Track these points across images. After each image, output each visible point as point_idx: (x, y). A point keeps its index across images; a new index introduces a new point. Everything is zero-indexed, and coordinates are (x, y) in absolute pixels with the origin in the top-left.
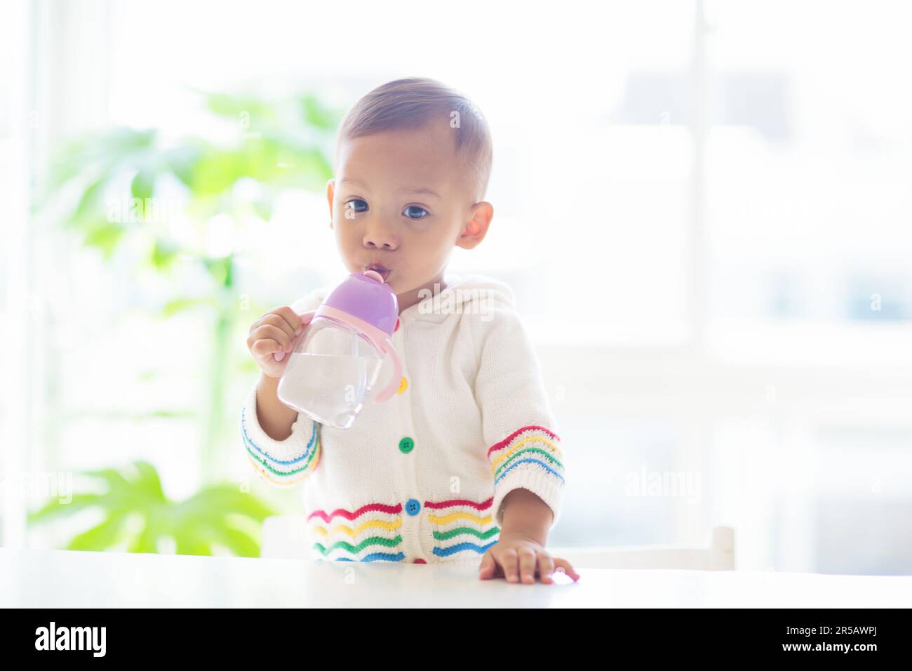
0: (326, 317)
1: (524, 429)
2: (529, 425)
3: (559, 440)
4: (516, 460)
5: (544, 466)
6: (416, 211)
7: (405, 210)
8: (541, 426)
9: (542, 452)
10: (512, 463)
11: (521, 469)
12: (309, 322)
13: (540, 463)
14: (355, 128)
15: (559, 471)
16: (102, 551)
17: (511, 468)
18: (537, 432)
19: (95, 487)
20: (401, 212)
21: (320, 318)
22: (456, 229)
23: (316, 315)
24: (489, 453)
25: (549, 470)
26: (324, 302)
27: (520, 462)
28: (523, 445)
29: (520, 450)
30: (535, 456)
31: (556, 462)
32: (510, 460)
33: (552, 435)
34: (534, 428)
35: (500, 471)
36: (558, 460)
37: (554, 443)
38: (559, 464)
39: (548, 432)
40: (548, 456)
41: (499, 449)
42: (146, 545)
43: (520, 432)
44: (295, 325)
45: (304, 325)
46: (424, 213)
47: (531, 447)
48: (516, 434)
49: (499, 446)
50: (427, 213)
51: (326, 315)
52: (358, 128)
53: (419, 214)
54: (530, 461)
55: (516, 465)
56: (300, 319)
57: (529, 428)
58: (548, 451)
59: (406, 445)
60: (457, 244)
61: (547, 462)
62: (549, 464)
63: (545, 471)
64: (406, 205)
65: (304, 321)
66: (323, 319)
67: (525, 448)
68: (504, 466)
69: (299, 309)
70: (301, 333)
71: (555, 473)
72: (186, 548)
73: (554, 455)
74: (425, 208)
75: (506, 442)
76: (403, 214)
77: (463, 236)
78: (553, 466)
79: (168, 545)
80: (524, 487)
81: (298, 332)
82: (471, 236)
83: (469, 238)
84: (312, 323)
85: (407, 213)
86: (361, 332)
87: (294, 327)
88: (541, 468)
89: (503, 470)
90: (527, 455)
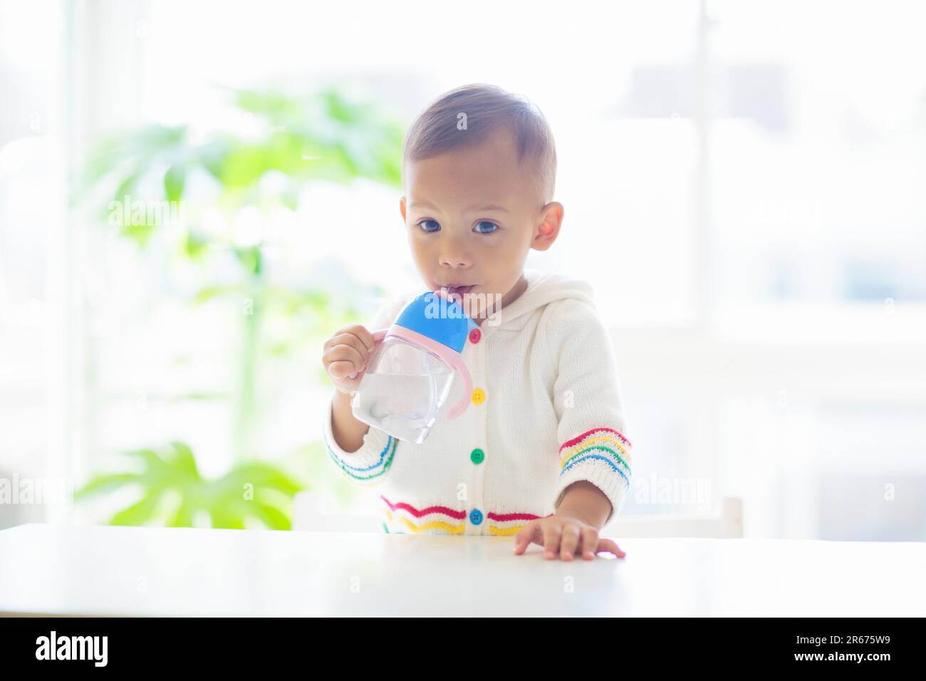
0: (396, 336)
1: (598, 430)
2: (603, 427)
3: (630, 444)
4: (585, 455)
5: (611, 463)
6: (487, 226)
7: (477, 225)
8: (614, 429)
9: (612, 452)
10: (581, 457)
11: (588, 463)
12: (383, 340)
13: (607, 460)
14: (418, 149)
15: (625, 472)
16: (140, 525)
17: (579, 461)
18: (609, 433)
19: (133, 466)
20: (471, 230)
21: (391, 338)
22: (529, 234)
23: (388, 333)
24: (561, 450)
25: (615, 469)
26: (395, 321)
27: (588, 457)
28: (594, 443)
29: (590, 446)
30: (604, 454)
31: (623, 463)
32: (579, 454)
33: (624, 440)
34: (607, 430)
35: (568, 463)
36: (626, 462)
37: (625, 447)
38: (626, 466)
39: (620, 436)
40: (616, 456)
41: (571, 446)
42: (183, 519)
43: (593, 432)
44: (368, 344)
45: (378, 342)
46: (495, 228)
47: (601, 445)
48: (588, 434)
49: (571, 444)
50: (498, 227)
51: (395, 334)
52: (420, 150)
53: (489, 230)
54: (598, 458)
55: (584, 459)
56: (373, 337)
57: (602, 430)
58: (618, 452)
59: (477, 457)
60: (532, 246)
61: (614, 461)
62: (617, 464)
63: (611, 469)
64: (476, 221)
65: (377, 338)
66: (395, 338)
67: (596, 445)
68: (572, 458)
69: (372, 328)
70: (374, 350)
71: (621, 473)
72: (221, 522)
73: (623, 457)
74: (496, 223)
75: (578, 440)
76: (474, 230)
77: (537, 238)
78: (620, 466)
79: (203, 519)
80: (588, 480)
81: (370, 350)
82: (545, 237)
83: (543, 238)
84: (385, 340)
85: (478, 229)
86: (432, 351)
87: (367, 345)
88: (608, 465)
89: (571, 462)
90: (596, 452)
